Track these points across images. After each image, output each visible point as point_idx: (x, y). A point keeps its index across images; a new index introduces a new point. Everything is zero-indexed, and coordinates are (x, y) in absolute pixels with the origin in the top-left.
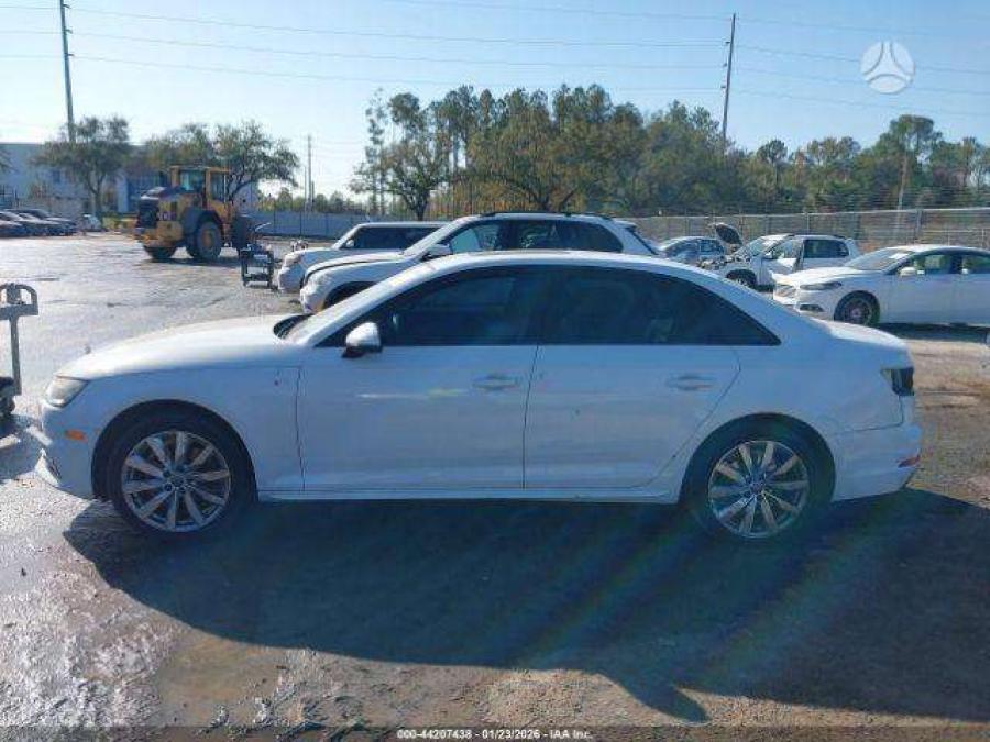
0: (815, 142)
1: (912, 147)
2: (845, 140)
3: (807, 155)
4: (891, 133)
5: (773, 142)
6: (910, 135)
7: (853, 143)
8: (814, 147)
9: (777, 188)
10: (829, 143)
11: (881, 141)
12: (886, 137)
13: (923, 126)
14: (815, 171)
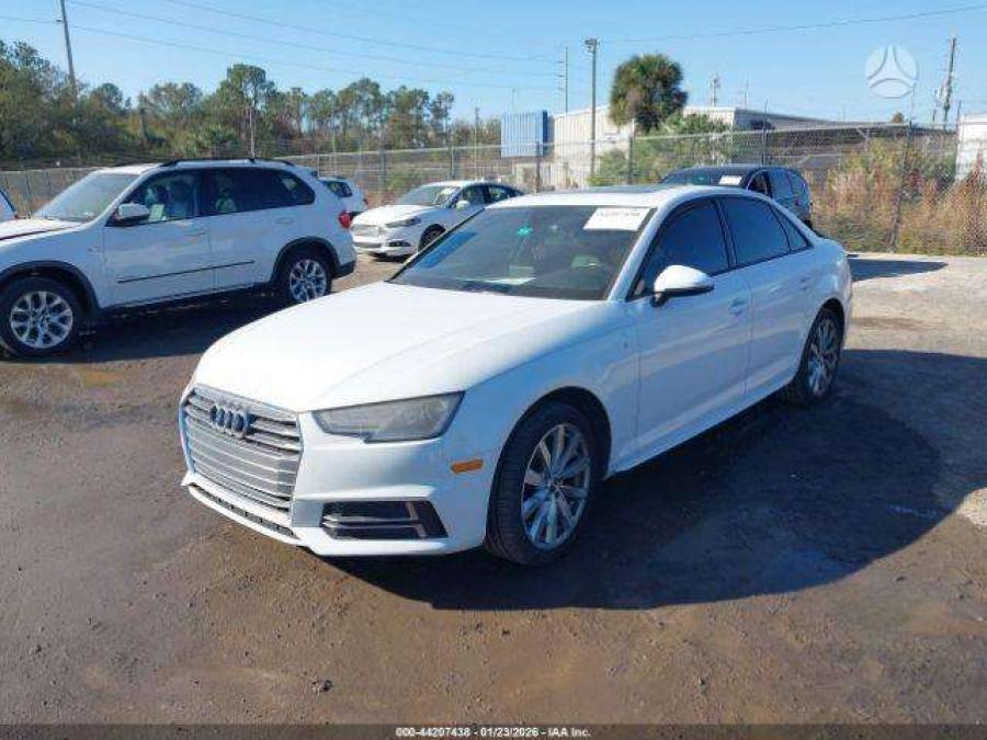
0: (157, 86)
1: (251, 95)
2: (186, 86)
3: (152, 101)
4: (230, 80)
5: (106, 86)
6: (246, 83)
7: (195, 89)
8: (157, 92)
9: (146, 135)
10: (170, 88)
11: (222, 89)
12: (225, 85)
13: (257, 75)
14: (164, 118)
